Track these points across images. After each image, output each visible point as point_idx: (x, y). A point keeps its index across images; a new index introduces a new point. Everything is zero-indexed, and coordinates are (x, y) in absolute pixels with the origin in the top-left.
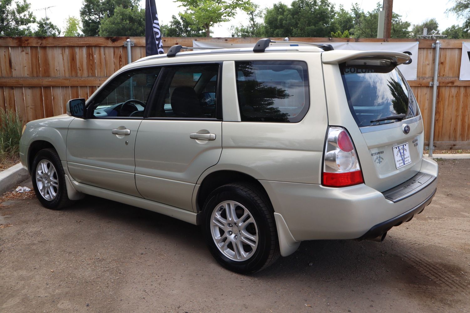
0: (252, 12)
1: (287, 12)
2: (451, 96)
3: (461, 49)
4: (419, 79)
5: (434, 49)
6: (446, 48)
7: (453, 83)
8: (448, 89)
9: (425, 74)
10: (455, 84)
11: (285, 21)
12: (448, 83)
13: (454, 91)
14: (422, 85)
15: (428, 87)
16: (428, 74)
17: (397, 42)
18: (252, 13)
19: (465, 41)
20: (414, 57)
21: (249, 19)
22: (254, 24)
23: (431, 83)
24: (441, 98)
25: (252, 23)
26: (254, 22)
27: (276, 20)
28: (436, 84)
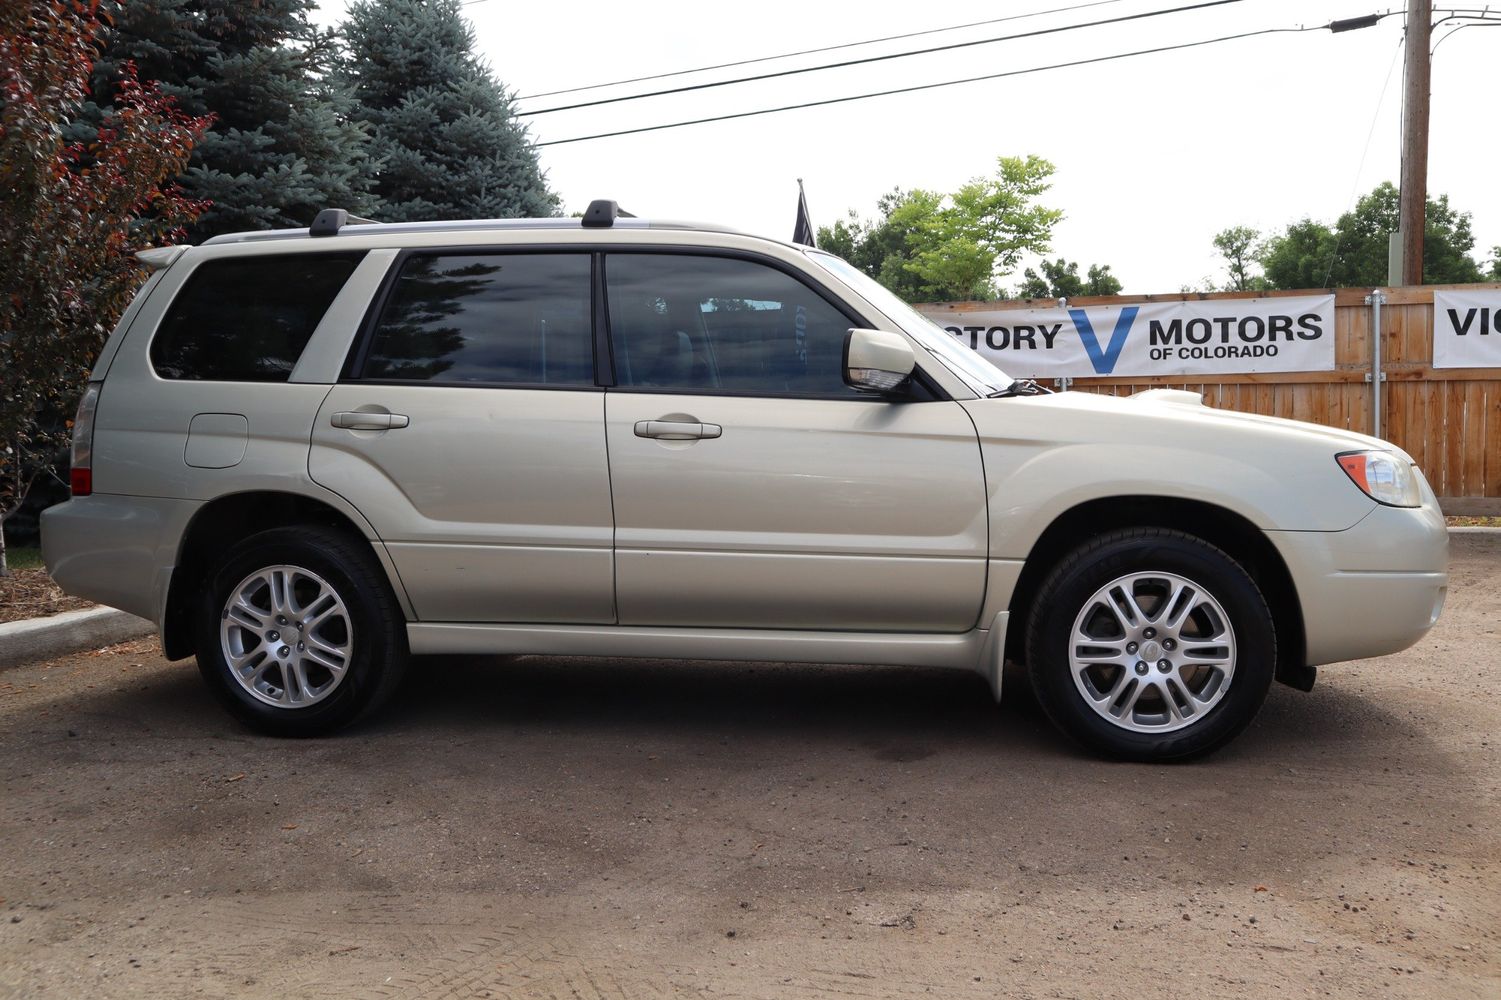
0: (1239, 249)
1: (1325, 244)
2: (1418, 401)
3: (1433, 304)
4: (1341, 368)
5: (1371, 307)
6: (1401, 305)
7: (1419, 374)
8: (1410, 388)
9: (1356, 357)
10: (1424, 377)
11: (1318, 270)
12: (1408, 375)
13: (1425, 391)
14: (1349, 380)
15: (1363, 383)
16: (1363, 359)
17: (1287, 296)
18: (1237, 252)
19: (1440, 289)
20: (1327, 324)
21: (1230, 270)
22: (1243, 281)
23: (1368, 376)
24: (1395, 407)
25: (1238, 277)
26: (1243, 275)
27: (1295, 267)
28: (1380, 376)
